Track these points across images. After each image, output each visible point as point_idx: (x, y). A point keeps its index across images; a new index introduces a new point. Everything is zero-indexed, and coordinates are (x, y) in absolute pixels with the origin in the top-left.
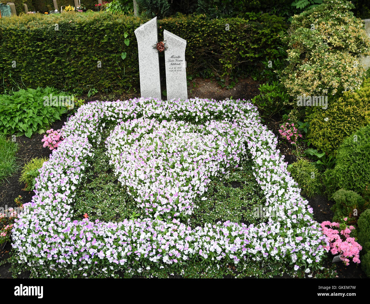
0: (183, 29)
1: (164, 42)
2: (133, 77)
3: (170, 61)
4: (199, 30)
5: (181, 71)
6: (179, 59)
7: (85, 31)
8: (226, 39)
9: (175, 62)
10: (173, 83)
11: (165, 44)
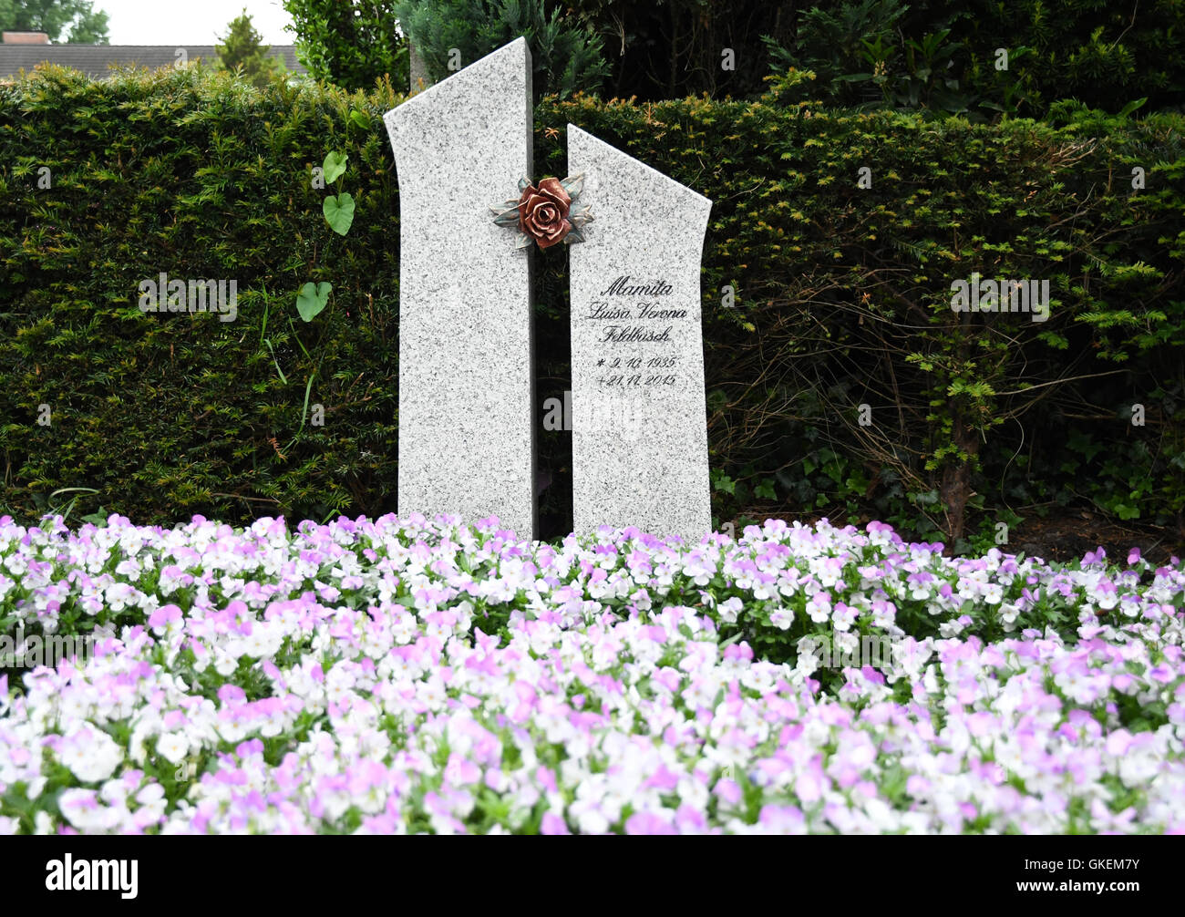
0: (684, 144)
1: (571, 188)
2: (362, 445)
3: (600, 314)
4: (787, 156)
5: (670, 381)
6: (665, 302)
7: (83, 134)
8: (953, 217)
9: (632, 323)
10: (617, 468)
11: (573, 198)
